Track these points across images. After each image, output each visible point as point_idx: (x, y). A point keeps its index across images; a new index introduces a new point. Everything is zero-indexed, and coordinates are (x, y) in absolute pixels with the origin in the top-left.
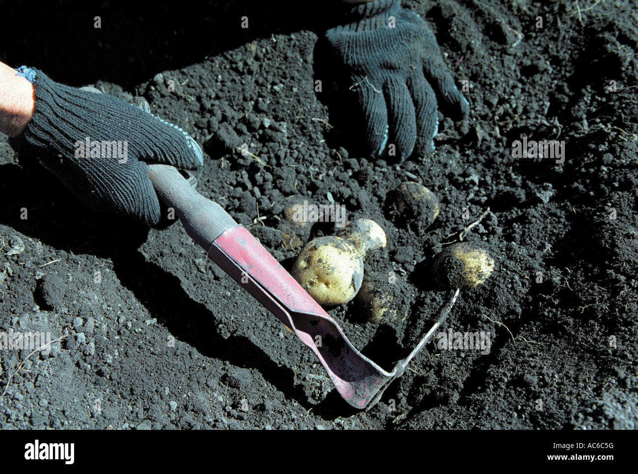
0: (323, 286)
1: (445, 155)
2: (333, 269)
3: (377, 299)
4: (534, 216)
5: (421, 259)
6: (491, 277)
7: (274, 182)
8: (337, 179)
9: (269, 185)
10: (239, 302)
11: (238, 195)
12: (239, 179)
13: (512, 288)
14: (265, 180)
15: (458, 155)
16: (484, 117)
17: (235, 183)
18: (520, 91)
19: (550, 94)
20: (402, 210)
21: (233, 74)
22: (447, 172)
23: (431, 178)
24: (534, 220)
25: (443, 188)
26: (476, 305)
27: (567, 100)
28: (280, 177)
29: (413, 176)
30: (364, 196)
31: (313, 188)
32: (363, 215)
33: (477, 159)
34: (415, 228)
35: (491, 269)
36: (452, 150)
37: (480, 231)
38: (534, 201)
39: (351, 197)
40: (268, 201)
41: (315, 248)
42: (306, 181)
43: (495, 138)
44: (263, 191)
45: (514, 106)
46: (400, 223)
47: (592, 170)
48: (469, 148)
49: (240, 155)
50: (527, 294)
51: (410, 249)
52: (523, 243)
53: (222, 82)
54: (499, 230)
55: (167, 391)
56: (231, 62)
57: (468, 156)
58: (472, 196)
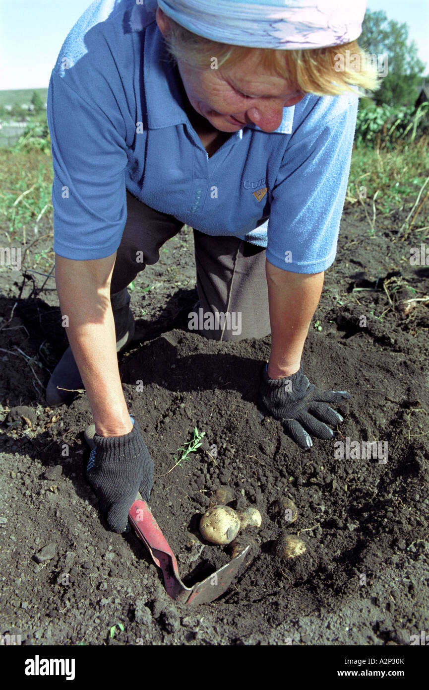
0: (212, 528)
1: (313, 491)
2: (219, 521)
3: (237, 547)
4: (340, 535)
5: (274, 539)
6: (299, 556)
7: (218, 475)
8: (251, 485)
9: (215, 475)
10: (170, 523)
11: (198, 475)
12: (202, 467)
13: (306, 565)
14: (214, 472)
15: (320, 493)
16: (341, 478)
17: (199, 468)
18: (365, 469)
19: (381, 476)
20: (276, 511)
21: (219, 415)
22: (310, 500)
23: (301, 500)
24: (339, 537)
25: (304, 508)
26: (285, 568)
27: (388, 481)
28: (222, 473)
29: (291, 496)
30: (260, 497)
31: (237, 485)
32: (256, 507)
33: (330, 499)
34: (279, 523)
35: (301, 552)
36: (318, 490)
37: (310, 535)
38: (345, 528)
39: (253, 495)
40: (211, 483)
41: (216, 508)
42: (235, 480)
43: (344, 490)
44: (211, 478)
45: (359, 476)
46: (273, 518)
47: (380, 519)
48: (328, 492)
49: (207, 455)
50: (314, 571)
51: (270, 532)
52: (327, 547)
53: (212, 417)
54: (319, 537)
55: (111, 540)
56: (220, 410)
57: (326, 496)
58: (318, 517)
